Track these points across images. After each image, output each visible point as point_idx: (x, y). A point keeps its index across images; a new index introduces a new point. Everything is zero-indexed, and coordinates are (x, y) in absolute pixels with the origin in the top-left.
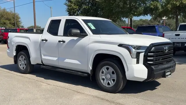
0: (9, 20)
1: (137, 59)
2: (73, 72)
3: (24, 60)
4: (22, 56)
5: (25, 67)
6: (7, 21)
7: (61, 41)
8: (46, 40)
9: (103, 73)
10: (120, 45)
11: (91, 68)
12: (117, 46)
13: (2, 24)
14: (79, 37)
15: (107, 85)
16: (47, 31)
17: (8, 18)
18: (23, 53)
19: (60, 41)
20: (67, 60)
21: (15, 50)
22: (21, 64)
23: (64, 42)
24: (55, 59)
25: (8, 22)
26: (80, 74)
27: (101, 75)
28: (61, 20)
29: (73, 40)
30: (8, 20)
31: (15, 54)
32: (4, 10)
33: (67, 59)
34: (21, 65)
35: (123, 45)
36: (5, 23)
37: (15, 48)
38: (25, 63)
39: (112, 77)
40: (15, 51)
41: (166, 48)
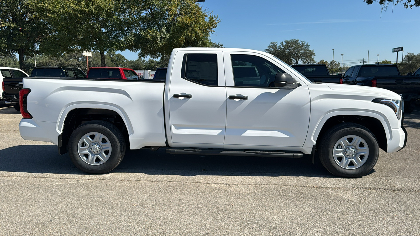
3: (101, 143)
4: (92, 133)
5: (104, 157)
8: (188, 97)
9: (339, 147)
10: (378, 100)
12: (371, 101)
16: (182, 76)
18: (96, 126)
19: (231, 98)
23: (243, 98)
24: (216, 132)
29: (268, 93)
31: (60, 132)
33: (248, 131)
34: (86, 155)
35: (382, 99)
37: (66, 117)
38: (104, 150)
40: (63, 124)
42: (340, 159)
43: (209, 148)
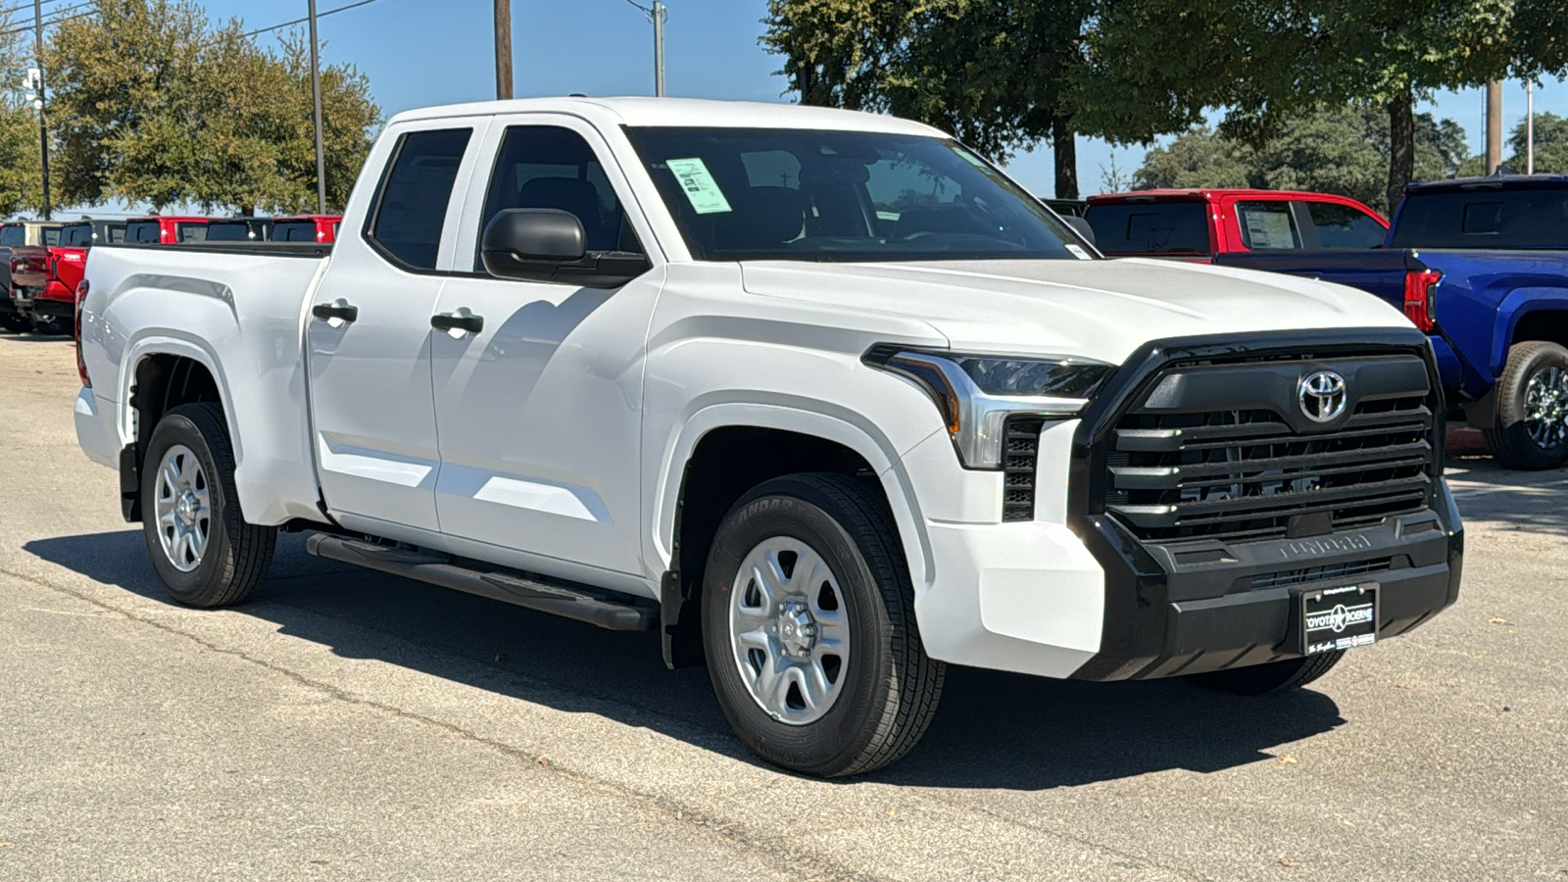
0: (280, 135)
1: (1011, 477)
2: (541, 588)
4: (178, 450)
5: (198, 542)
6: (256, 143)
7: (457, 315)
8: (348, 314)
9: (753, 598)
10: (883, 356)
11: (667, 559)
12: (858, 359)
13: (206, 171)
14: (587, 285)
15: (783, 704)
16: (364, 234)
17: (265, 117)
18: (186, 423)
19: (442, 322)
20: (499, 490)
21: (133, 403)
22: (171, 517)
23: (472, 325)
24: (413, 475)
25: (262, 154)
26: (584, 610)
27: (739, 614)
28: (469, 131)
29: (542, 306)
30: (264, 135)
31: (128, 436)
32: (230, 40)
33: (494, 480)
34: (170, 531)
35: (897, 348)
36: (235, 166)
37: (132, 382)
38: (200, 516)
39: (823, 640)
40: (130, 409)
41: (1315, 384)
42: (757, 657)
43: (408, 545)
